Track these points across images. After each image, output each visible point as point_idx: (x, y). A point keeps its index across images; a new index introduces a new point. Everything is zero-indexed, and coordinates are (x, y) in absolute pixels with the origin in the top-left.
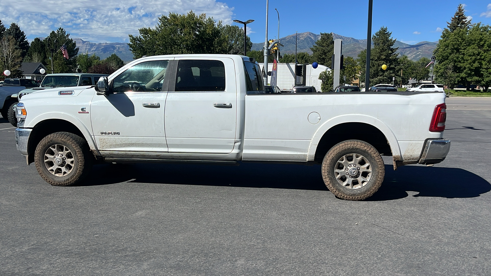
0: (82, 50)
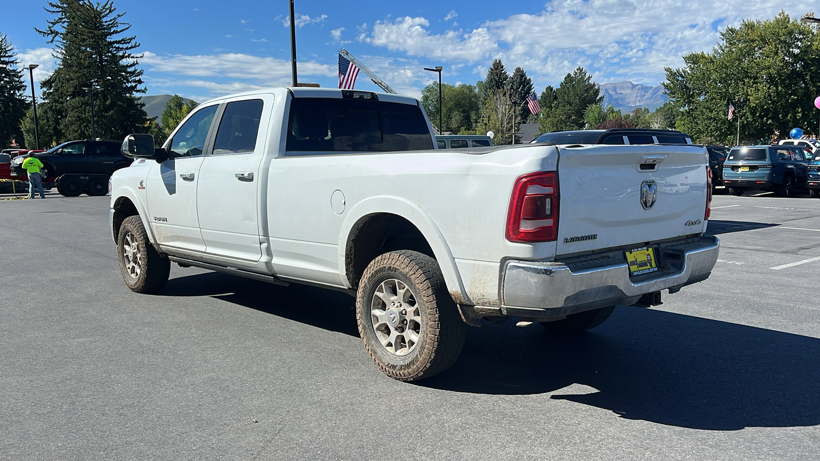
0: (630, 99)
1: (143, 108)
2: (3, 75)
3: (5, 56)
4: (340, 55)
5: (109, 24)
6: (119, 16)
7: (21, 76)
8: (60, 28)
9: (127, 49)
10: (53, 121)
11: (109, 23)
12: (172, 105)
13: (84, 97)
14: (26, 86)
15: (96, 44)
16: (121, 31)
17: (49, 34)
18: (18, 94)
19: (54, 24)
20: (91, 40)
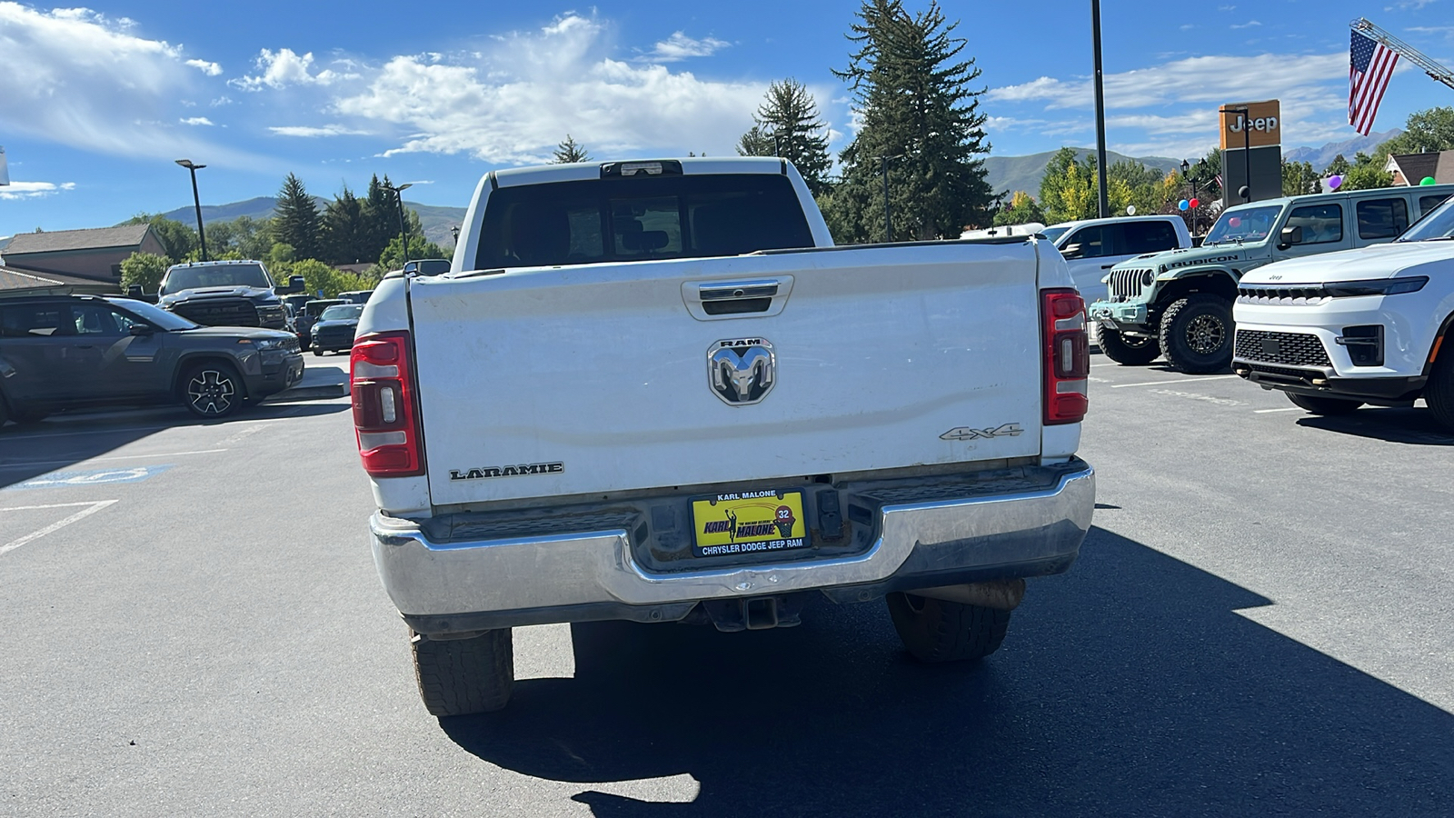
1: (985, 179)
2: (802, 148)
3: (803, 119)
4: (1354, 33)
5: (935, 46)
6: (949, 29)
7: (825, 146)
8: (867, 65)
9: (961, 81)
10: (855, 213)
11: (934, 43)
12: (1058, 165)
13: (896, 171)
14: (831, 162)
15: (914, 81)
16: (951, 54)
17: (851, 75)
18: (821, 175)
19: (858, 58)
20: (908, 76)
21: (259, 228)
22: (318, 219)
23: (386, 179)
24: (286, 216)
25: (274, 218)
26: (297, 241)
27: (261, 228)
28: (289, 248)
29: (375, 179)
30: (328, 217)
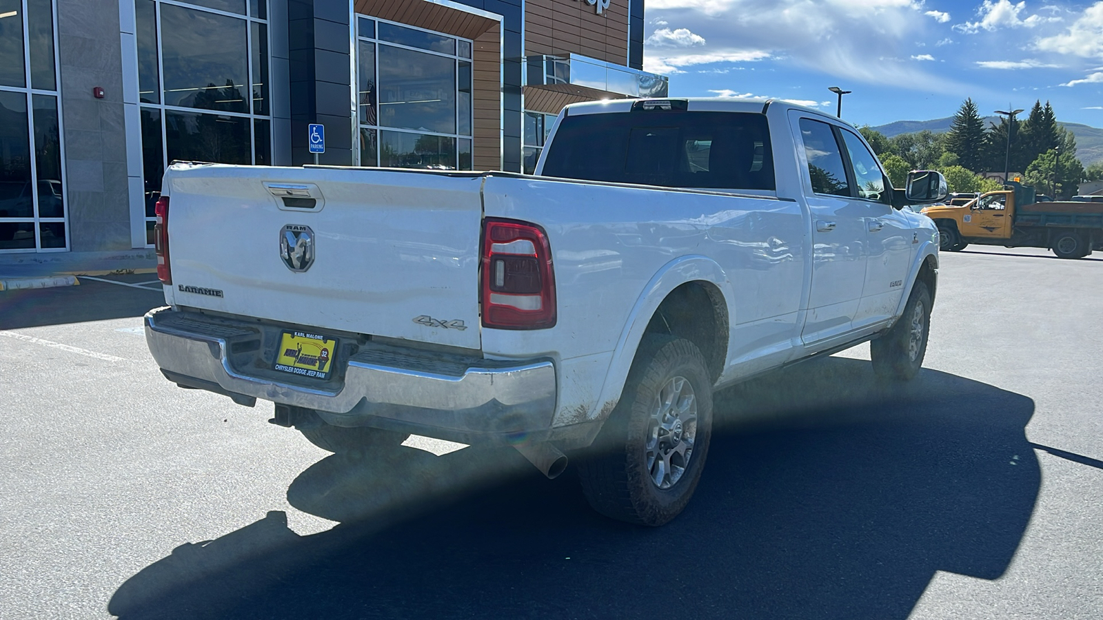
21: (935, 139)
22: (983, 135)
23: (1048, 105)
24: (957, 131)
25: (948, 133)
26: (962, 151)
27: (937, 140)
28: (955, 156)
29: (1038, 104)
30: (991, 134)
